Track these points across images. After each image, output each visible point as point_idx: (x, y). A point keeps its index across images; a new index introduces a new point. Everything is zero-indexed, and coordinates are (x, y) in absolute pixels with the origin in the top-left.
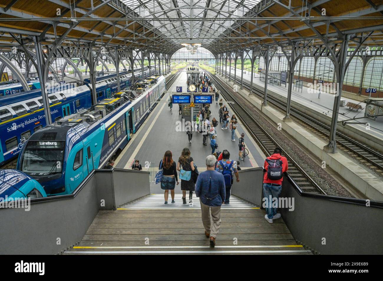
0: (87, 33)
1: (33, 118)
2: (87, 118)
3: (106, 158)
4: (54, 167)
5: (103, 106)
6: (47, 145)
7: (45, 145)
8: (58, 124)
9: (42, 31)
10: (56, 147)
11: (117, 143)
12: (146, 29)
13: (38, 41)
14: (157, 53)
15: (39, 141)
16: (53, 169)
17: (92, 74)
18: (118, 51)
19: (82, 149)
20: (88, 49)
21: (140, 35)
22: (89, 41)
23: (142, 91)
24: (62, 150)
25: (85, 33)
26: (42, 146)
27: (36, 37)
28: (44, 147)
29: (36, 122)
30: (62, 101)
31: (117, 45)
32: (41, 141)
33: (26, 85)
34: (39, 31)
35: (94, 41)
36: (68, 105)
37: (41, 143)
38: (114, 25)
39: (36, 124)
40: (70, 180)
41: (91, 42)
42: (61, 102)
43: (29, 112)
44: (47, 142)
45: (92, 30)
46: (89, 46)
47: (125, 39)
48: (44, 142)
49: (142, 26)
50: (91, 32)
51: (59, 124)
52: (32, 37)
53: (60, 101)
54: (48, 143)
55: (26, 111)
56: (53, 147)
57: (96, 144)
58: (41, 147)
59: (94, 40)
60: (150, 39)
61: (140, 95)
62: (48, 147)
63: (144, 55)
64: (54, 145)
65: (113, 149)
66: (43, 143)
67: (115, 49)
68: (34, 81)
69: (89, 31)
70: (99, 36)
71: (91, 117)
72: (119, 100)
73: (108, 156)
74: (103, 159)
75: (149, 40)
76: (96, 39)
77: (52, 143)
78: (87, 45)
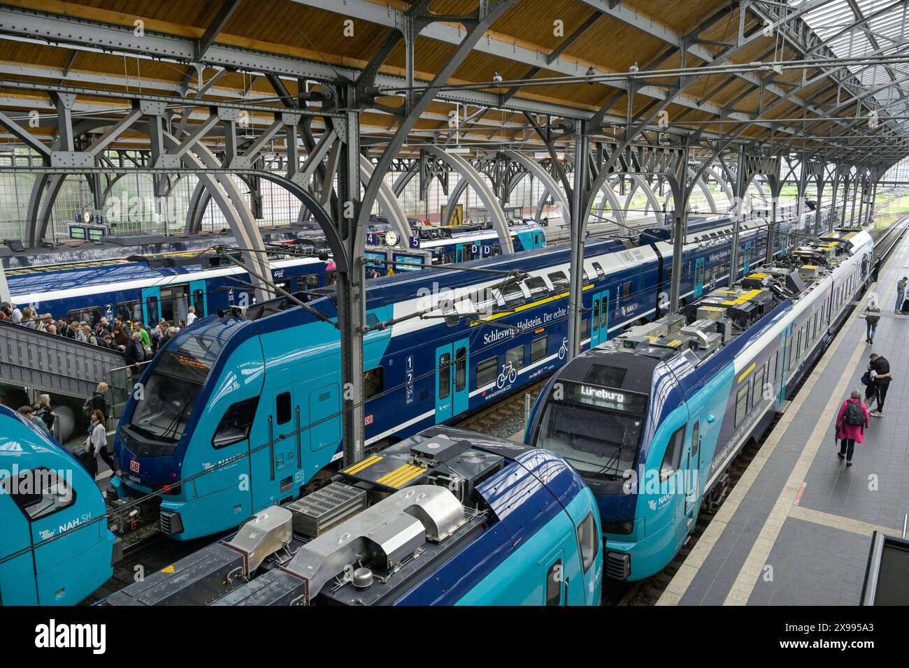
0: (690, 109)
1: (534, 319)
2: (689, 338)
3: (724, 459)
4: (613, 460)
5: (720, 309)
6: (601, 399)
7: (595, 398)
8: (625, 347)
9: (597, 109)
10: (620, 407)
11: (750, 421)
12: (846, 95)
13: (586, 131)
14: (843, 163)
15: (582, 385)
16: (609, 466)
17: (678, 219)
18: (747, 158)
19: (684, 427)
20: (680, 152)
21: (819, 111)
22: (687, 132)
23: (817, 274)
24: (638, 419)
25: (685, 109)
26: (586, 397)
27: (583, 121)
28: (590, 402)
29: (537, 327)
30: (595, 282)
31: (748, 142)
32: (584, 385)
33: (506, 236)
34: (591, 107)
35: (699, 132)
36: (606, 293)
37: (585, 391)
38: (764, 85)
39: (536, 332)
40: (648, 505)
41: (692, 133)
42: (592, 286)
43: (529, 301)
44: (600, 389)
45: (704, 101)
46: (683, 143)
47: (773, 123)
48: (594, 387)
49: (836, 85)
50: (702, 108)
51: (627, 345)
52: (573, 122)
53: (592, 282)
54: (602, 394)
55: (523, 298)
56: (612, 406)
57: (712, 416)
58: (583, 400)
59: (698, 128)
60: (839, 122)
61: (812, 286)
62: (598, 404)
63: (808, 170)
64: (615, 402)
65: (741, 437)
66: (590, 392)
67: (741, 151)
68: (518, 227)
69: (698, 104)
70: (717, 116)
71: (699, 338)
72: (757, 297)
73: (728, 455)
74: (717, 461)
75: (837, 124)
76: (707, 125)
77: (613, 396)
78: (679, 141)
